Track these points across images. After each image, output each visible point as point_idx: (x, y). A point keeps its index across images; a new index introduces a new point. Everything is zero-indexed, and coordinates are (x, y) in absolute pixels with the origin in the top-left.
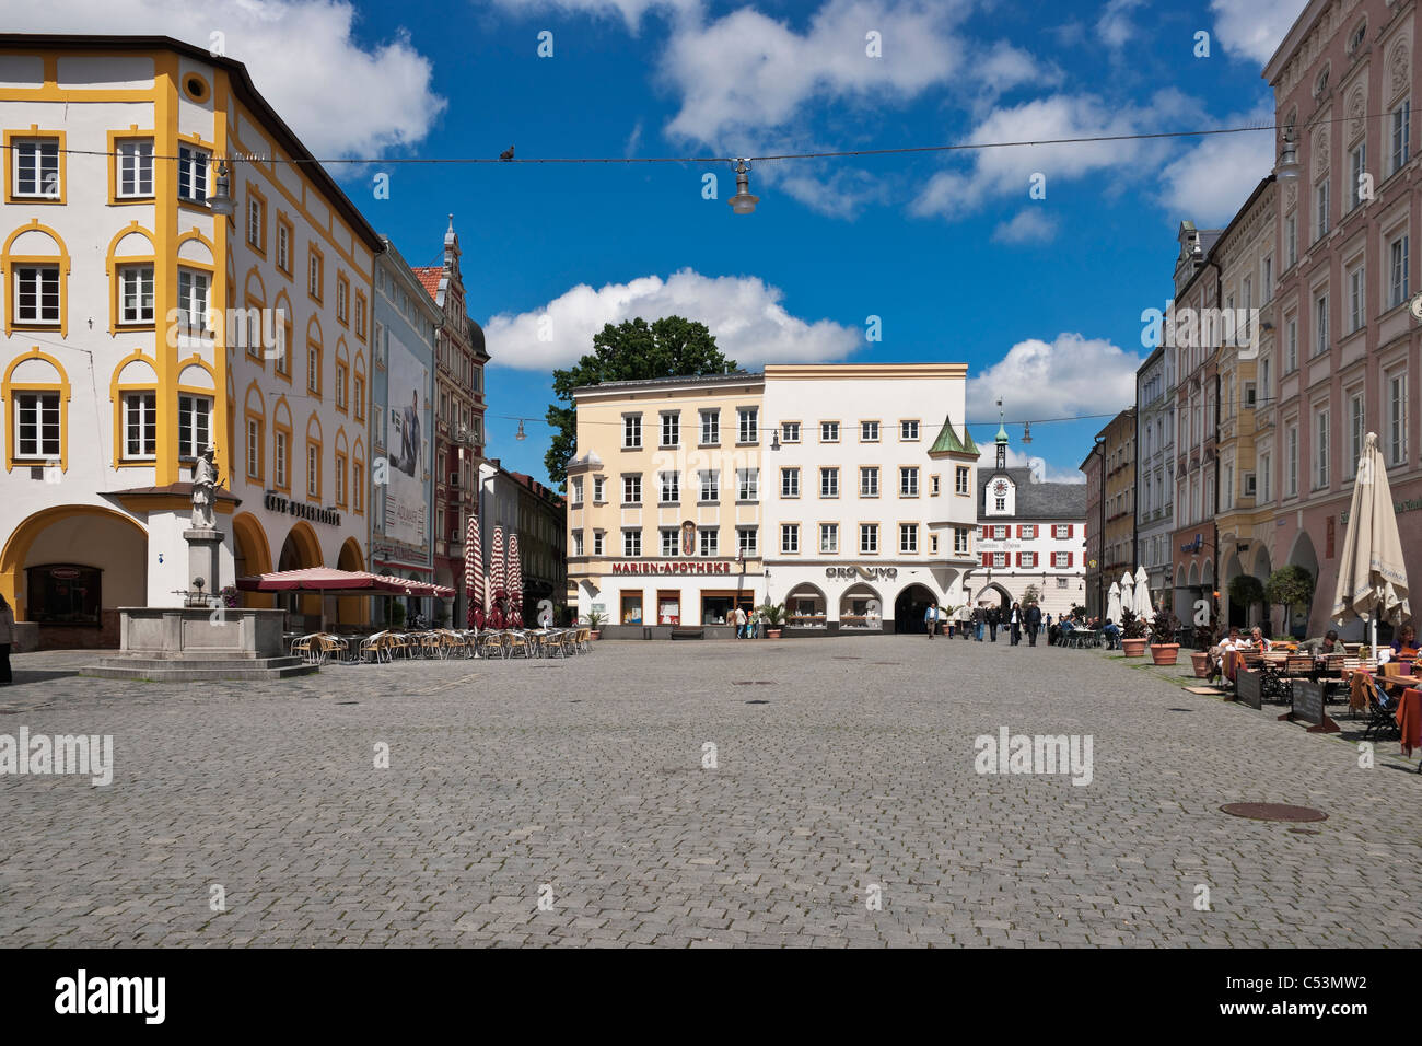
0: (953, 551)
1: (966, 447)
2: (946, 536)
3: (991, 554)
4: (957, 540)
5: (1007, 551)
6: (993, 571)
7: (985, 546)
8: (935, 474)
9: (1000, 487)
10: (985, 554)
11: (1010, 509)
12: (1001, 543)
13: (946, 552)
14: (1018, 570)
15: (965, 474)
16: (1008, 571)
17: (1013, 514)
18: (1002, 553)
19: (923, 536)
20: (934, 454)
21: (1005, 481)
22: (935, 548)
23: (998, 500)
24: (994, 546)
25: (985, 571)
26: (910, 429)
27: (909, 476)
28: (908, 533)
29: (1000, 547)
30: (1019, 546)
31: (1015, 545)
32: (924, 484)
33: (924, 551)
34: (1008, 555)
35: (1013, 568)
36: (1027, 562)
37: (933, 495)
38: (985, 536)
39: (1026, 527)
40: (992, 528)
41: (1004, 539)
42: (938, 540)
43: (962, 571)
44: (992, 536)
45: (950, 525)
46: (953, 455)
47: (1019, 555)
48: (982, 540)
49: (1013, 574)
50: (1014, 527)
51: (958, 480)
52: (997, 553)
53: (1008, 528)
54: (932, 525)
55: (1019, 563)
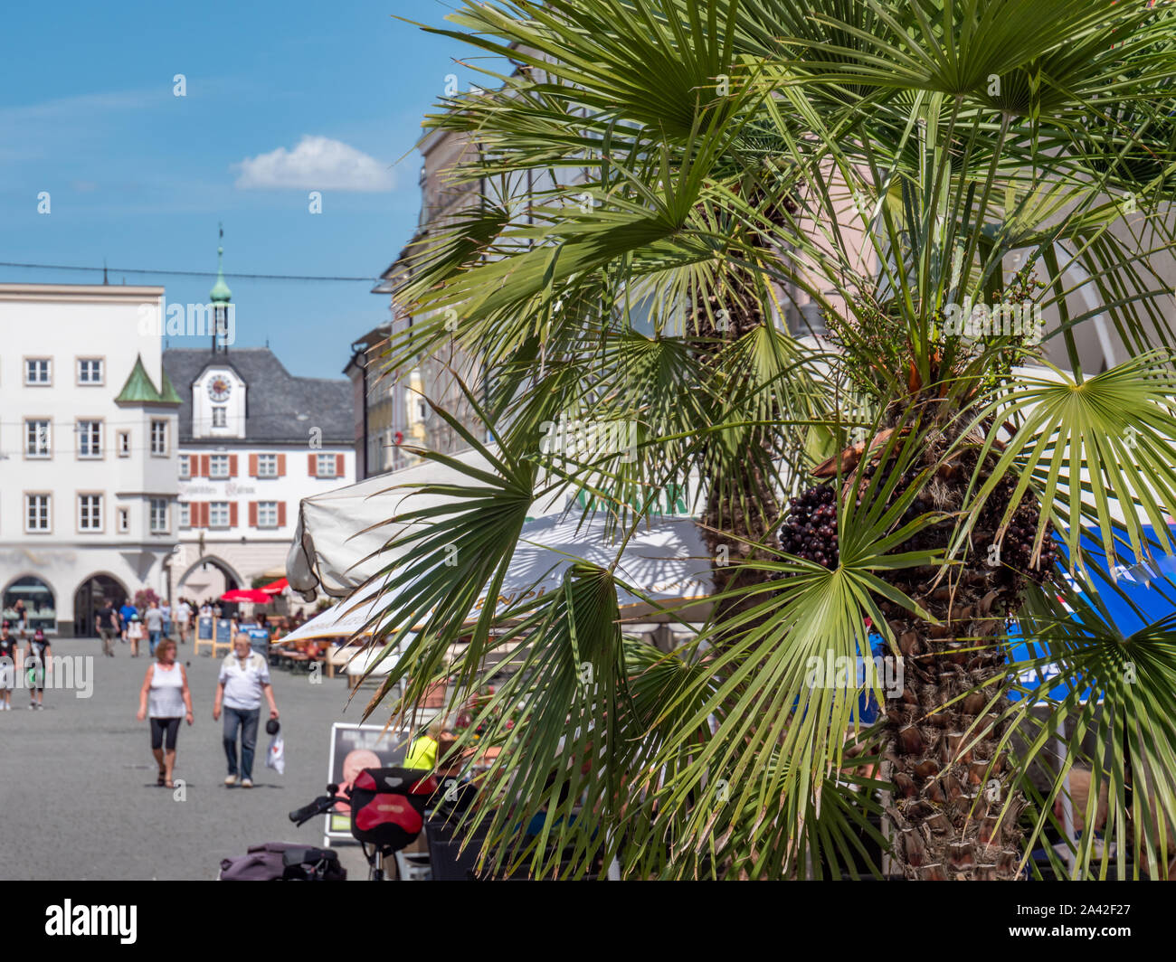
0: (148, 530)
1: (163, 394)
2: (139, 509)
3: (205, 505)
4: (153, 514)
5: (232, 499)
6: (209, 535)
7: (194, 491)
8: (124, 427)
9: (219, 387)
10: (194, 505)
11: (235, 426)
12: (221, 486)
13: (139, 531)
14: (253, 534)
15: (162, 428)
16: (234, 534)
17: (242, 435)
18: (224, 504)
19: (110, 507)
20: (122, 402)
21: (227, 375)
22: (125, 525)
23: (215, 409)
24: (209, 491)
25: (194, 534)
26: (90, 369)
27: (90, 431)
28: (90, 503)
29: (219, 492)
30: (251, 491)
31: (246, 488)
32: (109, 440)
33: (110, 529)
34: (234, 506)
35: (244, 529)
36: (268, 517)
37: (121, 457)
38: (194, 472)
39: (263, 456)
40: (205, 459)
41: (227, 479)
42: (128, 515)
43: (160, 556)
44: (205, 473)
45: (145, 496)
46: (147, 405)
47: (253, 506)
48: (188, 479)
49: (244, 541)
50: (243, 456)
51: (153, 437)
52: (215, 504)
53: (234, 460)
54: (121, 496)
55: (253, 521)
